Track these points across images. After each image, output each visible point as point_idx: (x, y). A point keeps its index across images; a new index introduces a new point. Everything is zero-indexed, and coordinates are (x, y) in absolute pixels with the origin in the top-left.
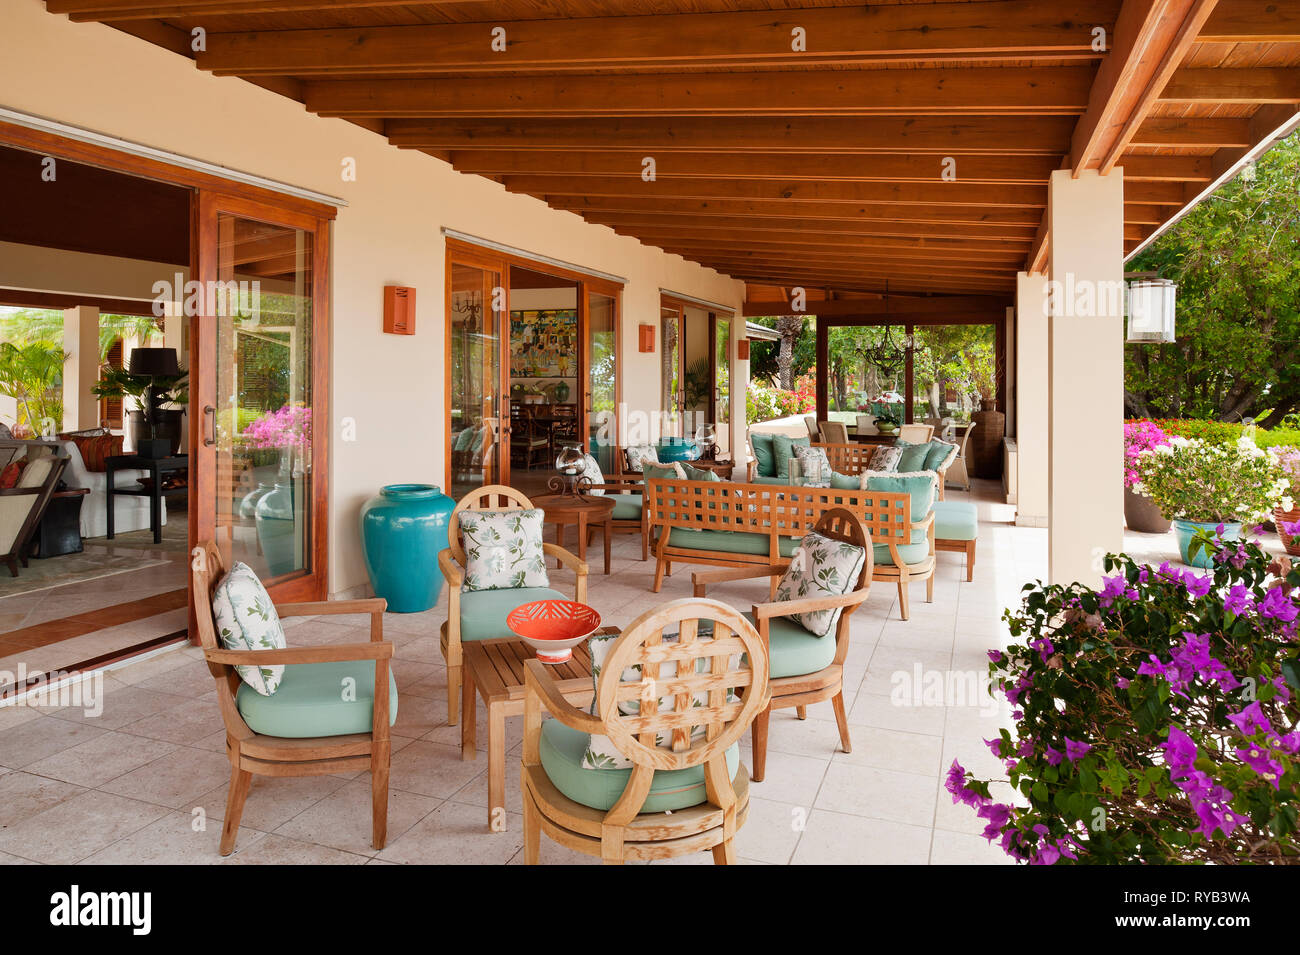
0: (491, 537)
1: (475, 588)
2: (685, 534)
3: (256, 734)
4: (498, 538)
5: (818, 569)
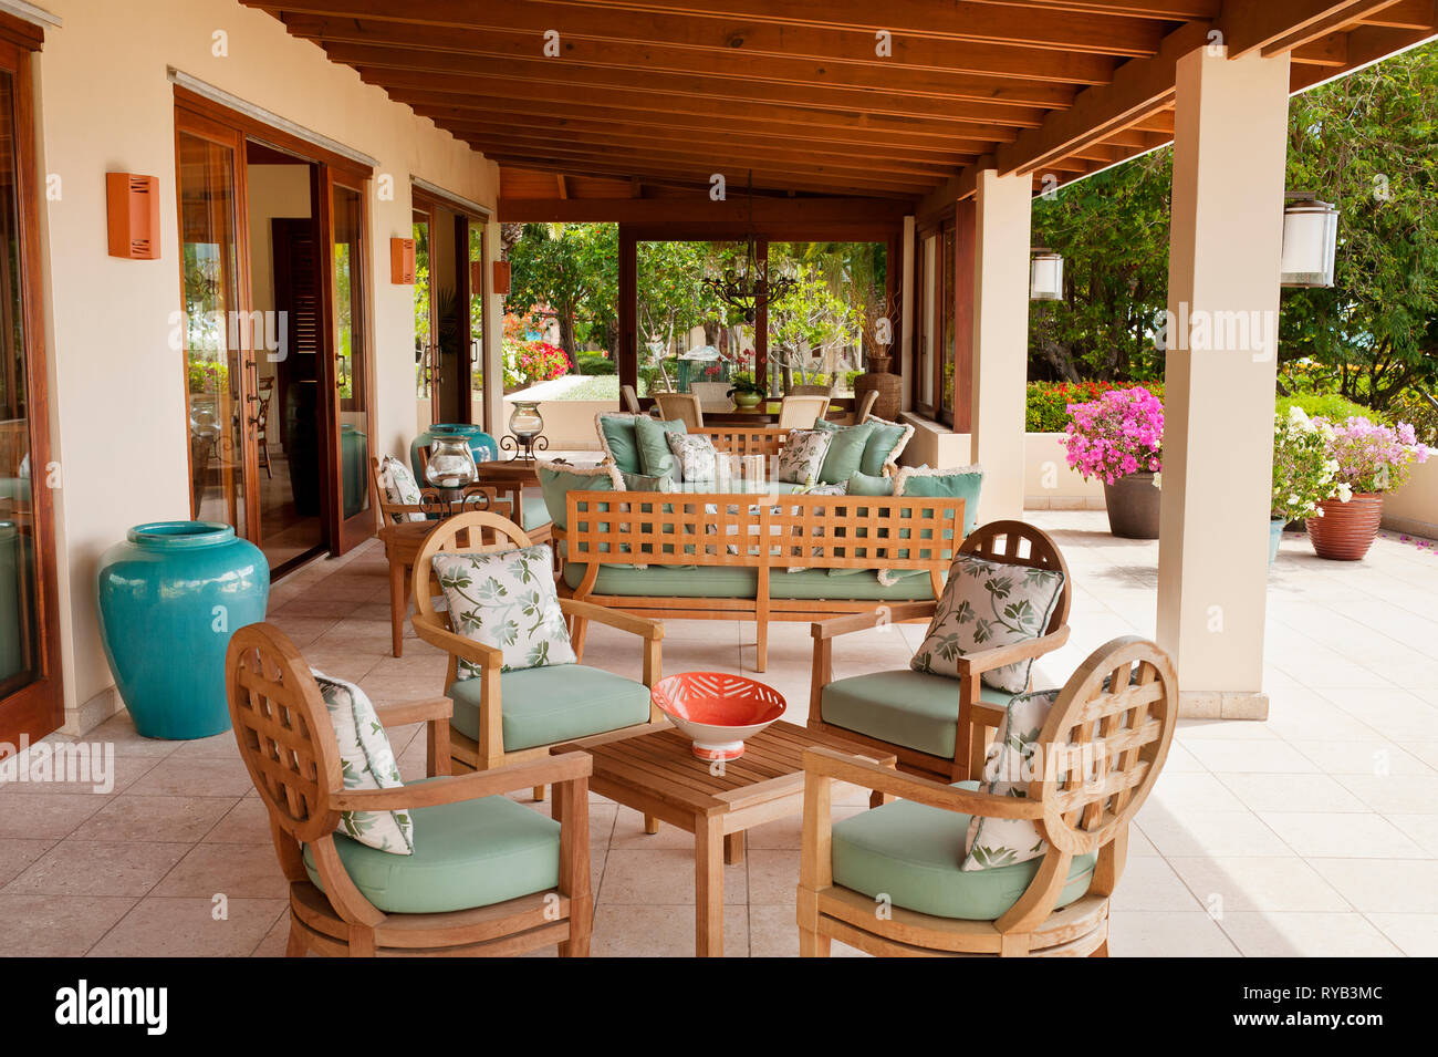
0: (495, 593)
2: (624, 573)
3: (387, 914)
4: (503, 593)
5: (1002, 605)
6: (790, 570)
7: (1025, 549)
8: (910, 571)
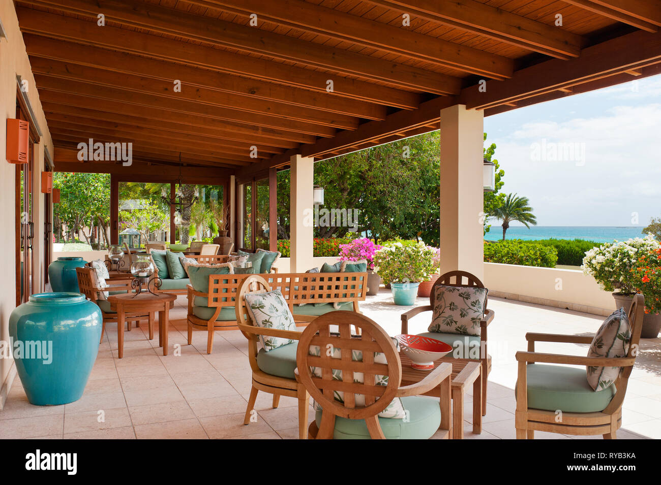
0: (274, 311)
1: (274, 347)
4: (277, 311)
5: (469, 302)
6: (300, 305)
7: (465, 281)
8: (346, 302)
